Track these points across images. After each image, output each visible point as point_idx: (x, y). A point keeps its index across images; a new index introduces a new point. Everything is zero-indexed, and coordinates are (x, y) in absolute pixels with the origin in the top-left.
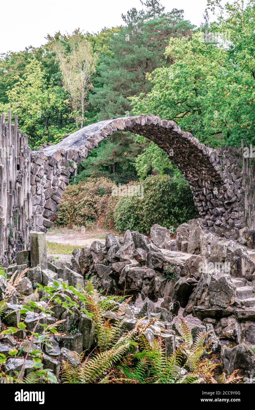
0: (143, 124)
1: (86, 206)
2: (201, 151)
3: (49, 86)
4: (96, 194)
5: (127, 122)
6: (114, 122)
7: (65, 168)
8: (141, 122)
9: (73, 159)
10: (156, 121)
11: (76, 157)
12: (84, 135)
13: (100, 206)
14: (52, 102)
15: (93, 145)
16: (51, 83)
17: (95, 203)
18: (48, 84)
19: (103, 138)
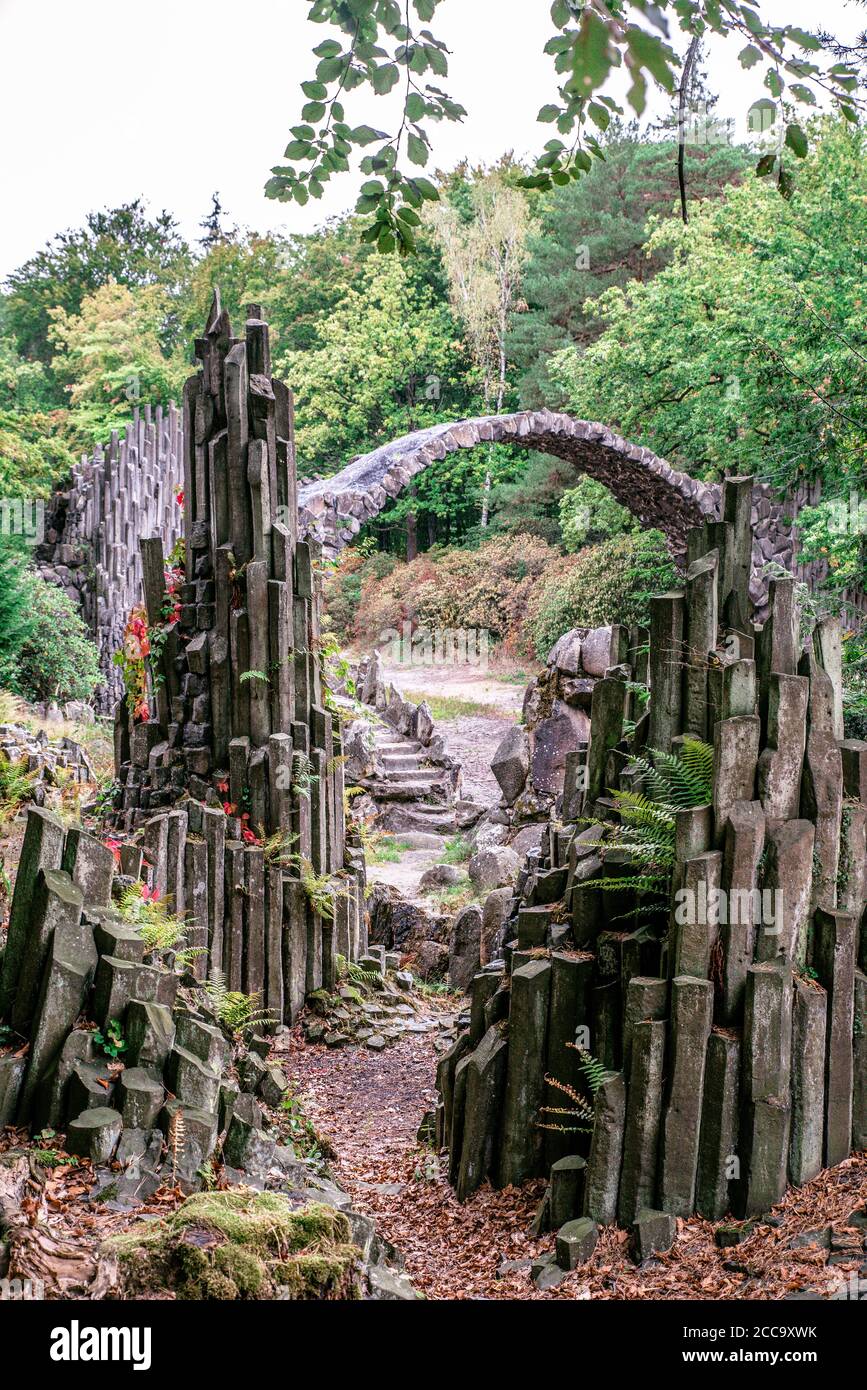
0: (523, 432)
1: (480, 605)
2: (678, 490)
3: (421, 305)
4: (508, 575)
5: (483, 430)
6: (451, 430)
7: (331, 530)
8: (518, 429)
9: (351, 513)
10: (559, 424)
11: (358, 509)
12: (383, 460)
13: (514, 605)
14: (421, 349)
15: (398, 483)
16: (424, 298)
17: (503, 596)
18: (418, 301)
19: (423, 466)
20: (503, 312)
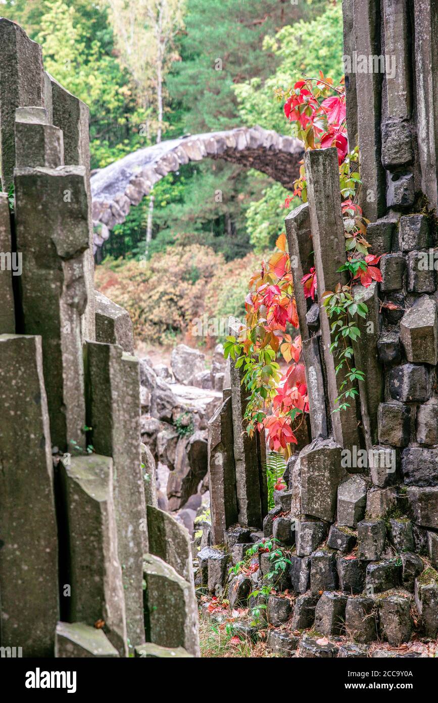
0: (242, 146)
1: (162, 305)
3: (90, 58)
4: (183, 279)
5: (208, 144)
6: (182, 145)
8: (237, 143)
9: (101, 220)
10: (269, 139)
11: (106, 216)
12: (123, 173)
13: (191, 304)
14: (95, 93)
15: (139, 192)
16: (92, 52)
17: (181, 297)
18: (88, 55)
19: (160, 177)
20: (159, 64)
